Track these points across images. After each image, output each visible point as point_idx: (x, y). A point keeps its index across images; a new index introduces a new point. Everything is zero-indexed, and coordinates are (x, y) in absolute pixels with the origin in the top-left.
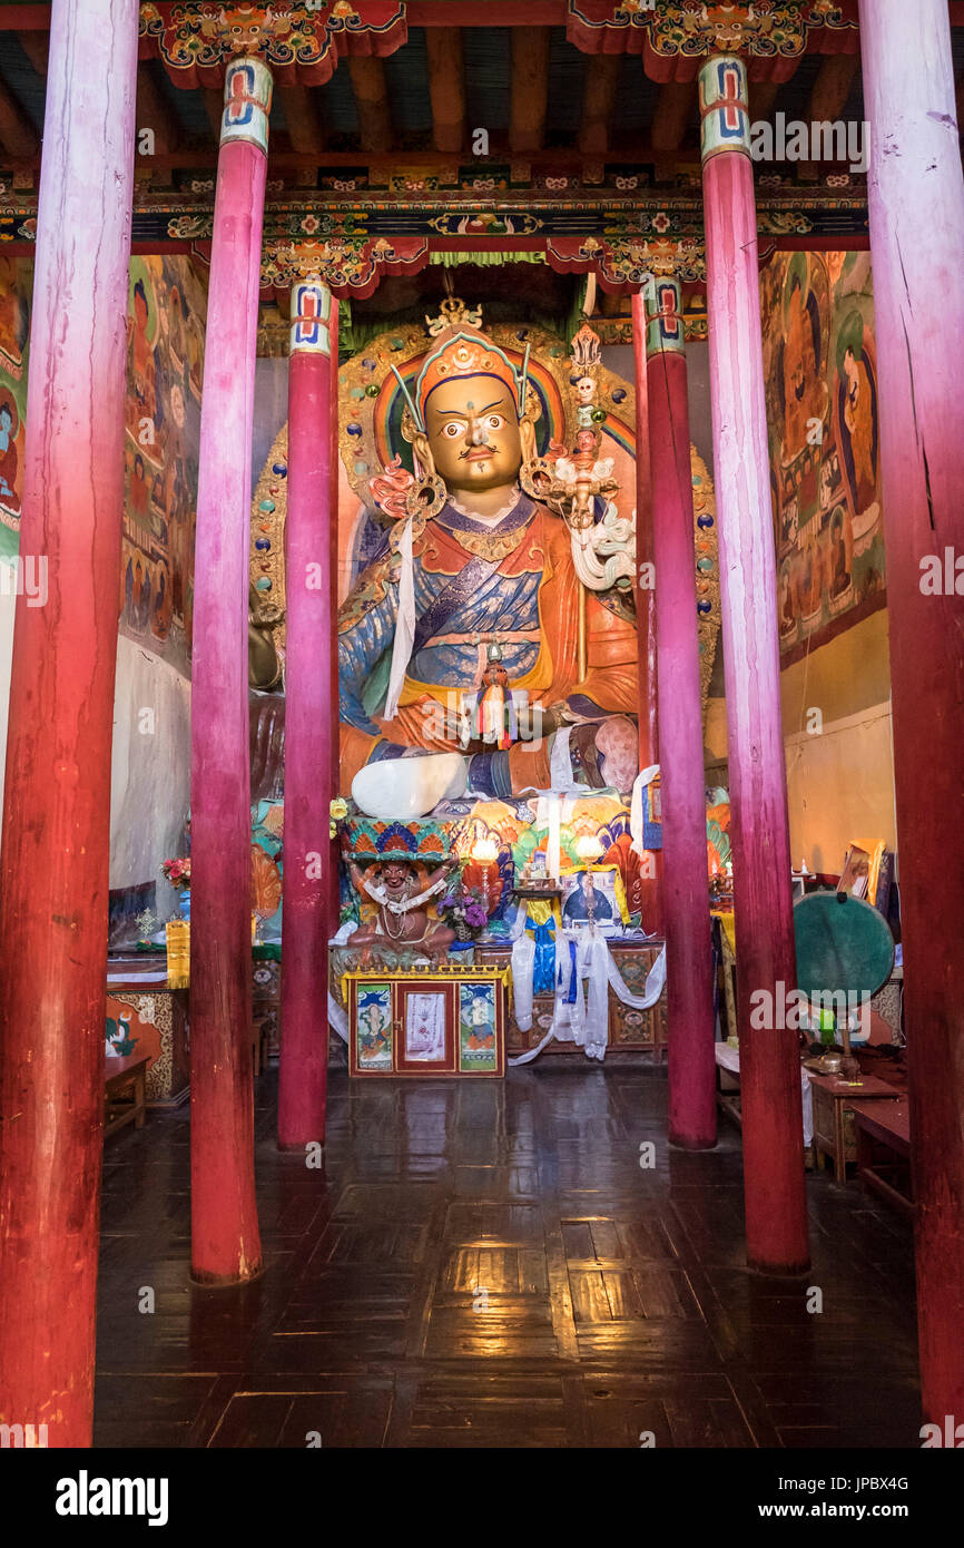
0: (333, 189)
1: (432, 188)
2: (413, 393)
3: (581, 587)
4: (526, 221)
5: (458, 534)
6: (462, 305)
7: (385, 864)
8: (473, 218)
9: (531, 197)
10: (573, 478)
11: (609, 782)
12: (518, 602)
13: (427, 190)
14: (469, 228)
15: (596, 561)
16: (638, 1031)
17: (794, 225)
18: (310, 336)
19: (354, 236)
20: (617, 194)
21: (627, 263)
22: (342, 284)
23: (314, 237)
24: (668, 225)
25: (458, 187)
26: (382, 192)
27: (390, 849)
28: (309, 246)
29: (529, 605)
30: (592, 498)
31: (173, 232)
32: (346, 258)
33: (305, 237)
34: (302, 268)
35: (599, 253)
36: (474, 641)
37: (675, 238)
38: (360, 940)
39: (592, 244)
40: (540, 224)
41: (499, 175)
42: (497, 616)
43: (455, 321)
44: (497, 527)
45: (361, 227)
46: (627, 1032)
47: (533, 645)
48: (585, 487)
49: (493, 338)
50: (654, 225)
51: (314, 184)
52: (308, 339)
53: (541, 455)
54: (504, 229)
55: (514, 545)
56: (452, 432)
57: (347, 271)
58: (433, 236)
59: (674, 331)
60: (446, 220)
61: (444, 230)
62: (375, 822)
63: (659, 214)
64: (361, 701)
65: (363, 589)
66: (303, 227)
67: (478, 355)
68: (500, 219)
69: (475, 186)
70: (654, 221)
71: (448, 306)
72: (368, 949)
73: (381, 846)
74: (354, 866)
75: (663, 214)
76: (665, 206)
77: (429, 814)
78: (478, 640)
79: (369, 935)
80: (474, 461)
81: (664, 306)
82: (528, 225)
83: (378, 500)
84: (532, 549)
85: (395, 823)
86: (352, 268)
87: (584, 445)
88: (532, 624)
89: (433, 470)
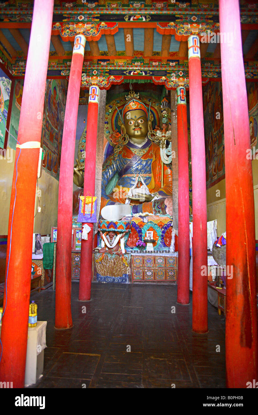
0: (101, 64)
1: (125, 64)
2: (121, 114)
3: (163, 163)
4: (148, 72)
5: (131, 149)
6: (134, 93)
7: (109, 232)
8: (135, 71)
9: (149, 67)
10: (160, 136)
11: (168, 213)
12: (146, 166)
13: (124, 65)
14: (134, 74)
15: (166, 156)
16: (172, 276)
17: (213, 75)
18: (94, 98)
19: (106, 75)
20: (170, 67)
21: (172, 83)
22: (102, 86)
23: (96, 76)
24: (182, 74)
25: (131, 64)
26: (113, 65)
27: (110, 228)
28: (95, 77)
29: (149, 167)
30: (166, 140)
31: (62, 74)
32: (103, 80)
33: (94, 75)
34: (92, 83)
35: (165, 80)
36: (134, 176)
37: (184, 77)
38: (102, 251)
39: (164, 78)
40: (151, 73)
41: (141, 62)
42: (141, 169)
43: (132, 96)
44: (141, 147)
45: (107, 73)
46: (169, 277)
47: (150, 178)
48: (164, 138)
49: (142, 101)
50: (179, 74)
51: (97, 63)
52: (93, 99)
53: (153, 129)
54: (142, 74)
55: (145, 152)
56: (131, 123)
57: (103, 83)
58: (125, 75)
59: (184, 99)
60: (128, 72)
61: (127, 74)
62: (107, 221)
63: (180, 72)
64: (105, 191)
65: (107, 162)
66: (93, 73)
67: (138, 105)
68: (141, 72)
69: (135, 64)
70: (179, 73)
71: (131, 93)
72: (104, 253)
73: (108, 227)
74: (101, 232)
75: (181, 72)
76: (182, 70)
78: (136, 176)
79: (104, 250)
80: (136, 130)
81: (181, 93)
82: (148, 73)
83: (112, 140)
84: (150, 153)
85: (112, 221)
86: (104, 83)
87: (164, 127)
88: (149, 172)
89: (126, 133)
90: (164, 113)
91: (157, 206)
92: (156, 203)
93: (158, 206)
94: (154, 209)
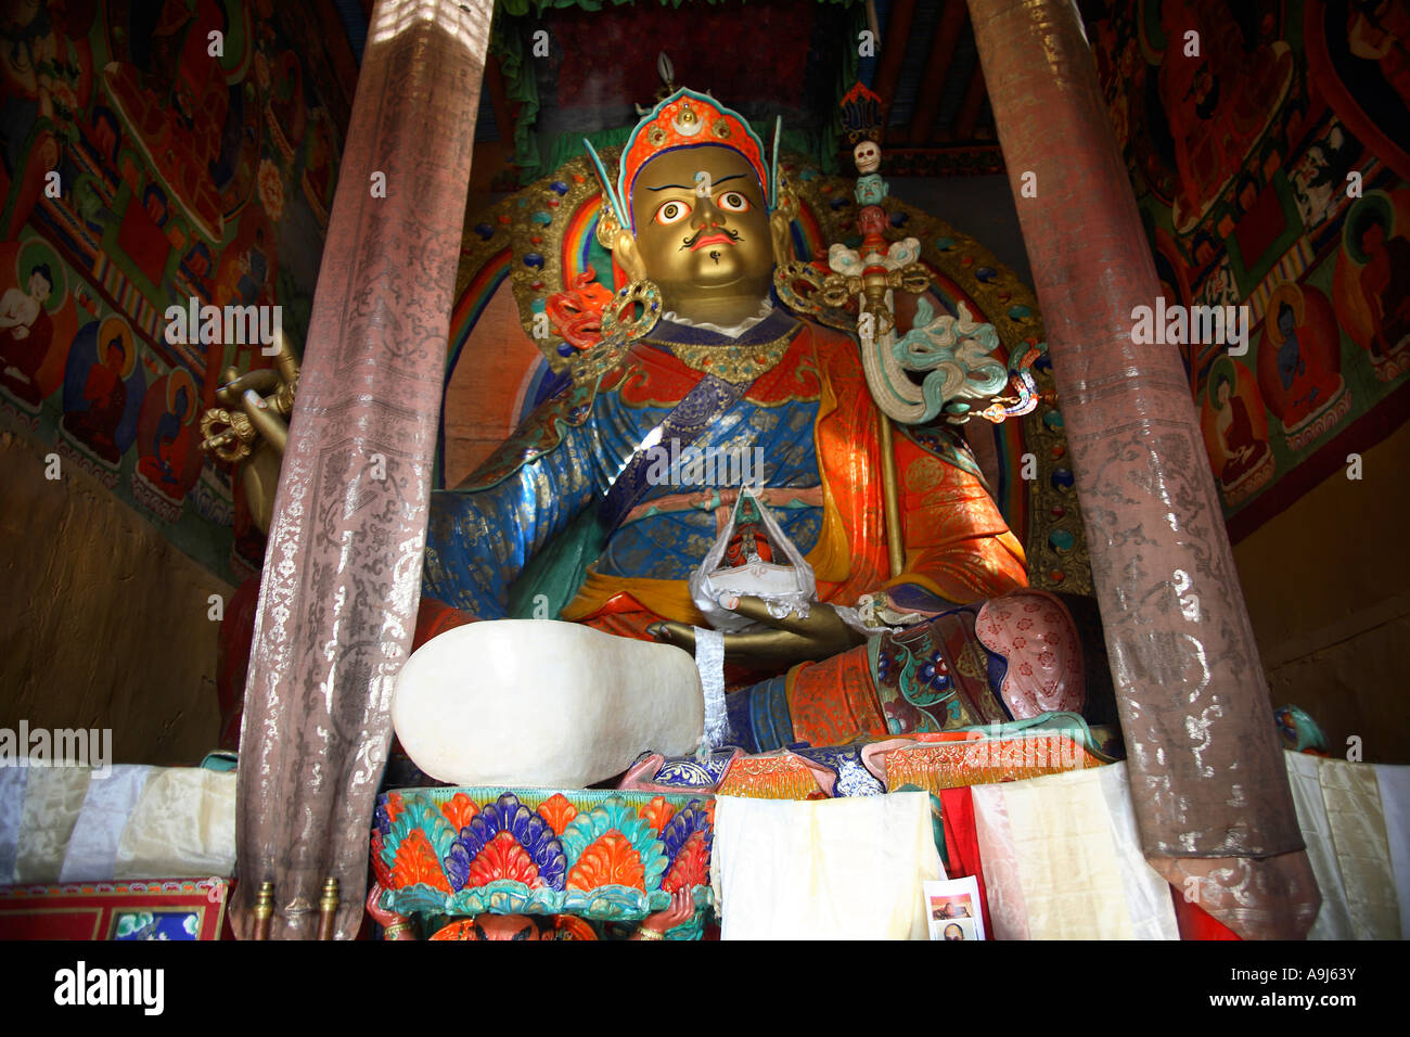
3: (884, 419)
5: (681, 350)
10: (855, 270)
12: (783, 445)
29: (800, 449)
30: (890, 292)
36: (708, 505)
44: (742, 338)
47: (812, 511)
48: (876, 281)
55: (772, 359)
56: (671, 213)
67: (710, 119)
73: (463, 867)
77: (613, 783)
78: (716, 501)
84: (801, 368)
85: (508, 794)
87: (871, 224)
88: (807, 478)
89: (642, 276)
90: (861, 155)
91: (912, 672)
92: (898, 650)
93: (921, 670)
94: (888, 696)
